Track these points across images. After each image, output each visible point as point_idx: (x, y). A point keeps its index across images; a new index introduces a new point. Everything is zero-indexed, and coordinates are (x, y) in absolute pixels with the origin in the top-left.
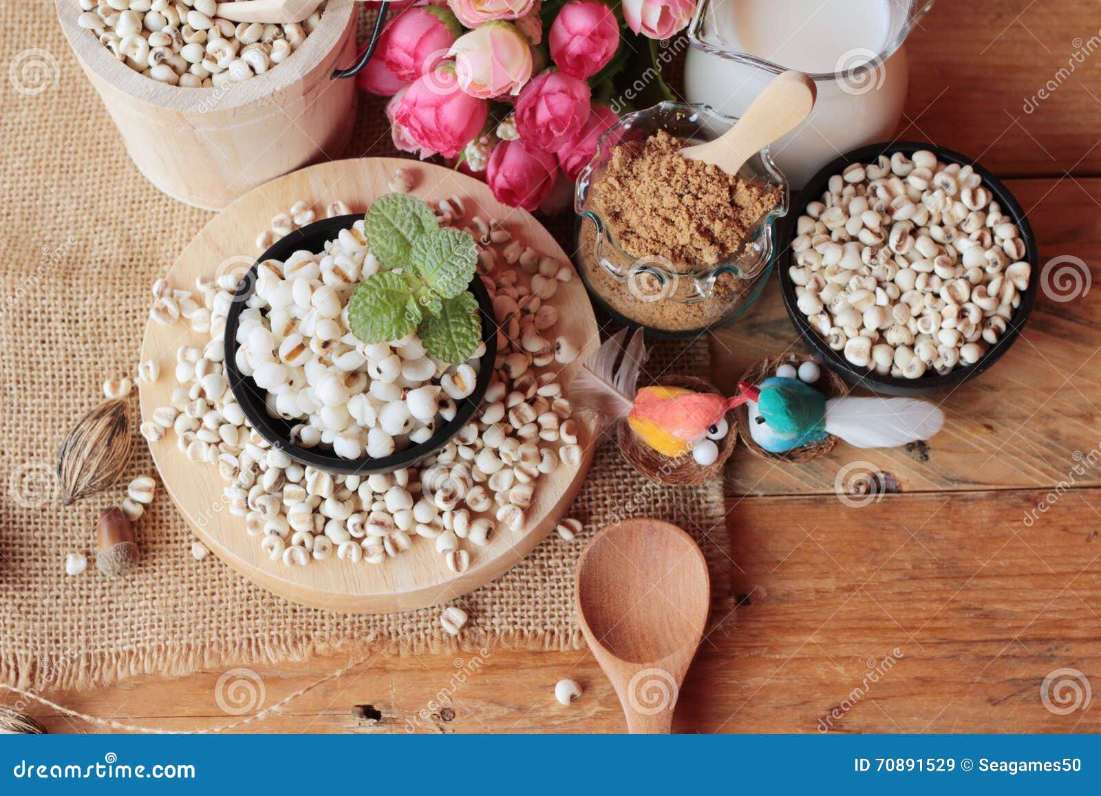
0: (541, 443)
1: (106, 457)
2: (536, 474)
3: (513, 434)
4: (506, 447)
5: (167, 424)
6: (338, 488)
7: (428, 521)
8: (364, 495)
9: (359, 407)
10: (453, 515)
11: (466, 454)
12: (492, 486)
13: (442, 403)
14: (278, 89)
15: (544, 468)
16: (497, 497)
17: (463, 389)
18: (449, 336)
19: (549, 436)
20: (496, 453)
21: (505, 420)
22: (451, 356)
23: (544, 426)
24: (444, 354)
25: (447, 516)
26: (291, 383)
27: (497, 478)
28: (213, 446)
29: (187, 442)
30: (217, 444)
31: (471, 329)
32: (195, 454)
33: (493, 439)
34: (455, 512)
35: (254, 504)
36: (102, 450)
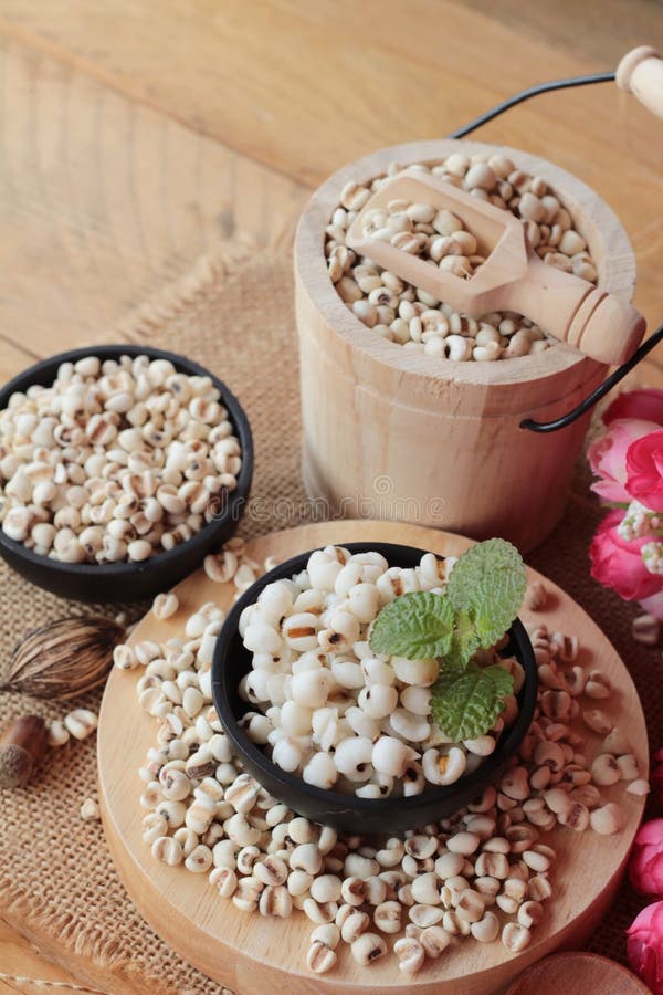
0: (493, 907)
1: (65, 661)
2: (465, 929)
3: (471, 881)
4: (454, 889)
5: (144, 661)
6: (255, 813)
7: (321, 901)
8: (277, 836)
9: (324, 721)
10: (351, 912)
11: (409, 866)
12: (412, 913)
13: (411, 772)
14: (457, 380)
15: (478, 930)
16: (408, 927)
17: (442, 772)
18: (462, 707)
19: (505, 904)
20: (439, 884)
21: (470, 859)
22: (450, 727)
23: (507, 891)
24: (444, 721)
25: (345, 908)
26: (276, 660)
27: (423, 909)
28: (170, 704)
29: (149, 684)
30: (175, 705)
31: (489, 713)
32: (147, 701)
33: (445, 868)
34: (356, 911)
35: (164, 774)
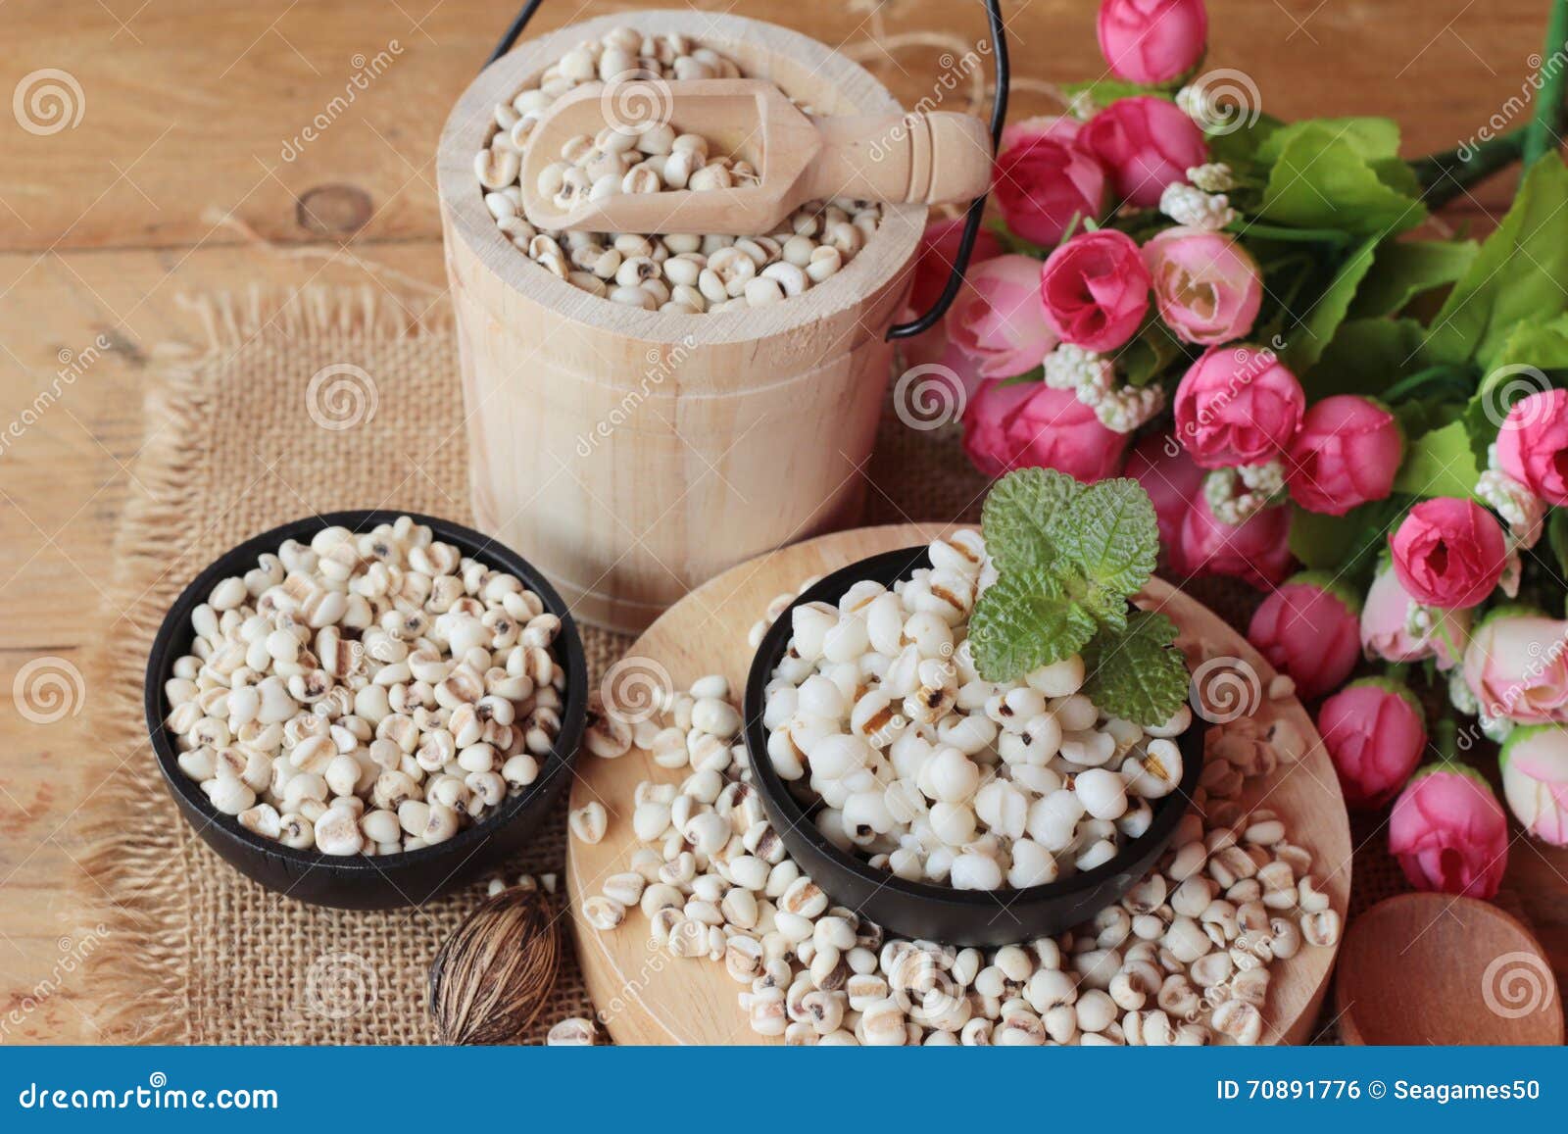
0: (1271, 912)
1: (518, 969)
2: (1267, 954)
3: (1220, 894)
4: (1215, 913)
5: (631, 900)
6: (943, 979)
7: (1101, 1028)
8: (988, 985)
9: (996, 802)
10: (1142, 1018)
11: (1146, 927)
12: (1196, 975)
13: (1133, 801)
14: (826, 314)
15: (1281, 946)
16: (1209, 993)
17: (1164, 777)
18: (1136, 685)
19: (1283, 898)
20: (1198, 923)
21: (1206, 873)
22: (1143, 714)
23: (1270, 884)
24: (1132, 711)
25: (1131, 1020)
26: (875, 770)
27: (1203, 966)
28: (714, 930)
29: (668, 926)
30: (721, 926)
31: (1172, 670)
32: (684, 943)
33: (1192, 900)
34: (1146, 1013)
35: (799, 1010)
36: (514, 957)
